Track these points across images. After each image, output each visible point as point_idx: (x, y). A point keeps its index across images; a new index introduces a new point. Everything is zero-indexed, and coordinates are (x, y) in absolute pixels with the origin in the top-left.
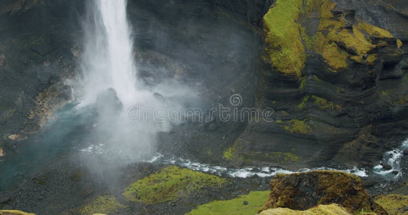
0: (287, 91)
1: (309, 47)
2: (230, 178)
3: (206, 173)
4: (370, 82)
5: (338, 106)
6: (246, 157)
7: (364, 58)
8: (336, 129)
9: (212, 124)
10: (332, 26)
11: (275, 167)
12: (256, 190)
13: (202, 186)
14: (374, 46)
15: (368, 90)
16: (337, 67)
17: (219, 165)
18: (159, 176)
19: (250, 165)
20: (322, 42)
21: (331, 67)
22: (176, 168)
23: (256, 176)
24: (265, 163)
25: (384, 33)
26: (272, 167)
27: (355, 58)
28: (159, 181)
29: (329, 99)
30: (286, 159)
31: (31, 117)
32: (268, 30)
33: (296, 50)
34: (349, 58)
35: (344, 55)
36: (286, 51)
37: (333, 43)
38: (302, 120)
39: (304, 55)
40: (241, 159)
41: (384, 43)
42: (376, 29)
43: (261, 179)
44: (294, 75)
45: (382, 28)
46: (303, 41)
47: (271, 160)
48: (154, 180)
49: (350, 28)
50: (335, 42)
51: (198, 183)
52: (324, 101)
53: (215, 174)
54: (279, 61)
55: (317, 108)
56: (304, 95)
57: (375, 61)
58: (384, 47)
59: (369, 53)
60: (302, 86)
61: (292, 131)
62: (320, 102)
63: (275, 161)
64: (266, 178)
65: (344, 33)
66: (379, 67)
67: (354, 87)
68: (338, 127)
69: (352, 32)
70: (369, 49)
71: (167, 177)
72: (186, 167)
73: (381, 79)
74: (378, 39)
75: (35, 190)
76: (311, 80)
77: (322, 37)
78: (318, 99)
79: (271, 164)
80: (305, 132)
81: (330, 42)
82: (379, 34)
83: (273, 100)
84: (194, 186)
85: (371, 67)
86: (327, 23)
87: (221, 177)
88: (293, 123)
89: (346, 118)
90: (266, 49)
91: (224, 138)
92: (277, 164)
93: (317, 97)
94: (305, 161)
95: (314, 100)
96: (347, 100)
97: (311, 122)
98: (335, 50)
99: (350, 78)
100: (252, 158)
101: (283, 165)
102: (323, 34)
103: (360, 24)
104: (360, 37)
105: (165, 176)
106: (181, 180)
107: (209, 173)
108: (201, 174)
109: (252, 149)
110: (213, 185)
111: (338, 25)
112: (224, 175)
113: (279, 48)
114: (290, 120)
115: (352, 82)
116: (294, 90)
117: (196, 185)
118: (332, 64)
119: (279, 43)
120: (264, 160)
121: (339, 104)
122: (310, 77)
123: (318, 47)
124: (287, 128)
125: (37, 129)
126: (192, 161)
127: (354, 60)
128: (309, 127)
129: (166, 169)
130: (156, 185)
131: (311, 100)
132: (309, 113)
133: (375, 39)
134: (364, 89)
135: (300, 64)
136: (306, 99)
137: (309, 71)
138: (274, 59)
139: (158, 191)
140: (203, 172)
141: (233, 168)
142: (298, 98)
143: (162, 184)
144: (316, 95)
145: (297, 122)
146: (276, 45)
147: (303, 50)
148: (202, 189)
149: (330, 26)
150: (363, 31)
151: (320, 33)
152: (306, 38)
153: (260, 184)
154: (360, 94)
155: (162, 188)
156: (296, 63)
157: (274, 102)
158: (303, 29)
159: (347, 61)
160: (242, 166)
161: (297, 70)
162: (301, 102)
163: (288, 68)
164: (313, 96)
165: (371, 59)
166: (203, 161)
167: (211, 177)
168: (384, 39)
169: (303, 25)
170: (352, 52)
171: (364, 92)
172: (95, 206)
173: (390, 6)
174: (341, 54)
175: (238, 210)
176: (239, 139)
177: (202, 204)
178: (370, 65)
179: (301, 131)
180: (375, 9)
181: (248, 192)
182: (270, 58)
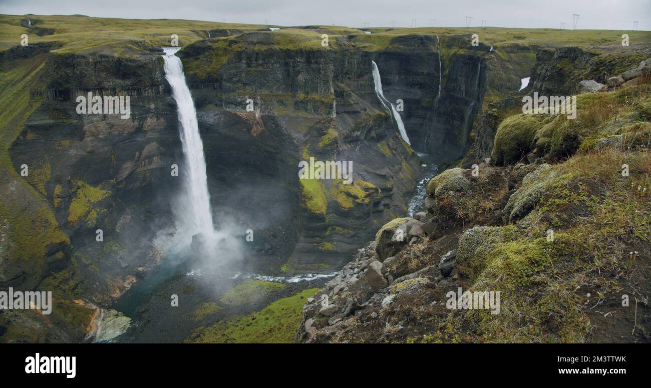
0: (319, 224)
1: (328, 196)
2: (288, 283)
3: (272, 282)
4: (368, 214)
5: (350, 231)
6: (297, 269)
7: (363, 200)
8: (350, 245)
9: (270, 251)
10: (341, 183)
11: (316, 273)
12: (306, 289)
13: (271, 290)
14: (368, 193)
15: (366, 220)
16: (347, 207)
17: (279, 276)
18: (241, 286)
19: (299, 274)
20: (336, 193)
21: (344, 208)
22: (252, 281)
23: (304, 280)
24: (309, 271)
25: (371, 185)
26: (314, 274)
27: (358, 201)
28: (242, 290)
29: (344, 227)
30: (321, 267)
31: (151, 255)
32: (303, 187)
33: (321, 199)
34: (354, 201)
35: (351, 199)
36: (315, 200)
37: (343, 193)
38: (329, 242)
39: (326, 201)
40: (293, 271)
41: (371, 191)
42: (366, 183)
43: (308, 282)
44: (322, 214)
45: (368, 182)
46: (325, 193)
47: (312, 270)
48: (239, 290)
50: (344, 192)
51: (268, 288)
52: (341, 229)
53: (277, 282)
54: (312, 206)
55: (337, 234)
56: (329, 226)
57: (369, 202)
58: (373, 193)
59: (365, 197)
60: (327, 221)
61: (323, 249)
62: (339, 230)
63: (314, 270)
64: (311, 281)
66: (372, 205)
67: (359, 218)
68: (351, 244)
70: (365, 195)
71: (247, 287)
72: (258, 279)
73: (372, 213)
74: (368, 189)
75: (161, 302)
76: (332, 216)
77: (335, 189)
78: (338, 228)
79: (313, 272)
80: (332, 249)
81: (341, 192)
82: (368, 186)
83: (310, 231)
84: (266, 291)
85: (367, 205)
86: (338, 181)
87: (282, 283)
88: (323, 244)
89: (355, 238)
90: (303, 199)
91: (279, 258)
92: (316, 272)
93: (337, 227)
94: (334, 268)
95: (335, 229)
96: (355, 227)
97: (335, 243)
98: (344, 197)
99: (357, 214)
100: (300, 269)
101: (320, 271)
102: (336, 188)
104: (358, 188)
105: (245, 286)
106: (257, 287)
107: (273, 281)
108: (269, 283)
109: (299, 263)
110: (278, 289)
112: (284, 282)
113: (311, 198)
114: (322, 242)
115: (357, 215)
116: (323, 224)
117: (267, 290)
118: (344, 206)
119: (311, 195)
120: (307, 270)
121: (351, 230)
122: (331, 215)
123: (334, 196)
124: (320, 248)
125: (156, 263)
126: (262, 275)
127: (357, 202)
128: (334, 246)
129: (246, 282)
130: (241, 293)
131: (333, 229)
132: (333, 237)
133: (366, 189)
134: (364, 220)
135: (325, 207)
136: (330, 229)
137: (330, 211)
138: (309, 205)
139: (243, 296)
140: (270, 281)
141: (289, 277)
142: (325, 228)
143: (245, 291)
144: (335, 226)
145: (326, 243)
146: (309, 196)
147: (325, 198)
148: (271, 292)
150: (359, 185)
151: (334, 188)
152: (326, 191)
153: (308, 285)
154: (362, 222)
155: (245, 294)
156: (322, 207)
157: (311, 232)
158: (324, 185)
159: (353, 203)
160: (294, 275)
161: (324, 210)
162: (327, 231)
163: (318, 210)
164: (334, 227)
165: (367, 201)
166: (269, 274)
167: (276, 284)
168: (372, 188)
170: (355, 197)
171: (364, 221)
172: (203, 310)
173: (369, 169)
174: (349, 199)
175: (298, 302)
176: (291, 258)
177: (273, 302)
178: (367, 204)
179: (330, 249)
180: (362, 171)
181: (301, 291)
182: (306, 204)
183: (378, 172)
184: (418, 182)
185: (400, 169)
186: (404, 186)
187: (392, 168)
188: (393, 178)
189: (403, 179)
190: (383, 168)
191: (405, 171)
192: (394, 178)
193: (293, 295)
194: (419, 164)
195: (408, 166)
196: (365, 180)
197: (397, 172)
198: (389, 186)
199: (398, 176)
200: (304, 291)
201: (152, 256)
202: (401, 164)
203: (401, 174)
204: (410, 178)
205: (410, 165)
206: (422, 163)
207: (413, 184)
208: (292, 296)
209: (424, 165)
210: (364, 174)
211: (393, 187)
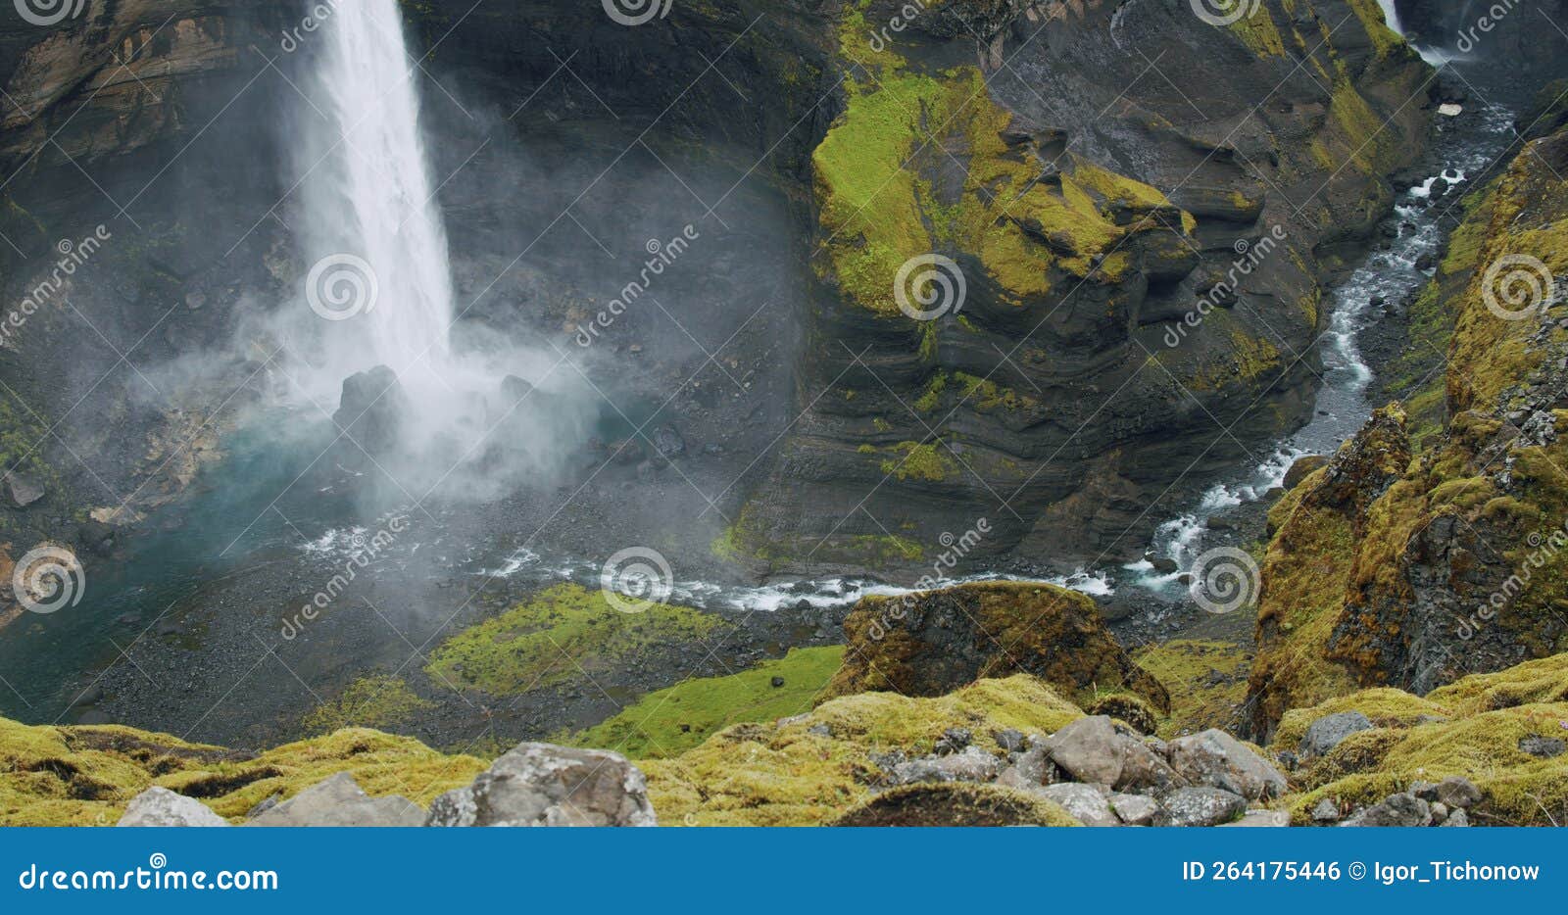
0: (887, 360)
1: (942, 235)
2: (735, 615)
4: (1113, 331)
5: (1028, 402)
6: (776, 552)
7: (1095, 263)
8: (1024, 464)
10: (1005, 177)
11: (858, 578)
12: (806, 643)
13: (650, 639)
14: (1122, 230)
15: (1107, 354)
16: (1022, 289)
17: (699, 579)
18: (529, 613)
19: (787, 574)
20: (979, 222)
21: (1007, 292)
22: (576, 590)
24: (830, 567)
25: (1147, 195)
26: (850, 578)
27: (1070, 264)
28: (528, 629)
29: (1002, 380)
30: (887, 553)
31: (154, 455)
32: (827, 189)
33: (908, 244)
34: (1053, 264)
35: (1041, 256)
36: (878, 250)
37: (1010, 225)
38: (929, 442)
40: (761, 558)
41: (1145, 221)
42: (1125, 183)
43: (818, 612)
44: (900, 318)
45: (1139, 180)
46: (926, 220)
47: (842, 559)
48: (515, 626)
49: (1053, 182)
50: (1016, 221)
51: (639, 630)
52: (988, 387)
53: (687, 603)
54: (860, 277)
55: (969, 408)
56: (934, 370)
57: (1125, 273)
58: (1147, 232)
59: (1107, 249)
60: (926, 346)
61: (901, 474)
62: (979, 390)
63: (857, 561)
64: (833, 609)
65: (1039, 196)
66: (1138, 288)
67: (1072, 344)
68: (1026, 459)
69: (1060, 192)
70: (1106, 240)
71: (552, 616)
73: (1142, 323)
74: (1131, 211)
75: (173, 664)
76: (952, 328)
77: (979, 207)
78: (975, 384)
79: (847, 569)
80: (939, 476)
81: (1002, 221)
82: (1133, 197)
83: (847, 389)
84: (629, 639)
85: (1114, 288)
86: (992, 169)
87: (704, 612)
88: (904, 452)
89: (1050, 432)
90: (824, 244)
91: (710, 499)
92: (861, 570)
93: (968, 376)
95: (961, 385)
96: (1053, 381)
97: (956, 448)
98: (1014, 242)
99: (1056, 318)
100: (792, 554)
101: (882, 572)
102: (981, 196)
103: (1079, 170)
104: (1083, 205)
105: (545, 613)
106: (592, 623)
109: (790, 528)
110: (684, 633)
111: (1021, 173)
112: (713, 605)
113: (859, 241)
114: (895, 442)
115: (1064, 331)
116: (906, 358)
117: (635, 636)
118: (1006, 282)
119: (860, 227)
120: (824, 560)
121: (1031, 394)
122: (948, 321)
123: (966, 234)
124: (888, 467)
125: (172, 492)
127: (1068, 270)
128: (948, 461)
129: (548, 593)
130: (520, 642)
131: (953, 386)
132: (948, 422)
133: (1123, 212)
134: (1097, 351)
136: (938, 382)
138: (845, 271)
139: (526, 657)
141: (742, 584)
142: (916, 381)
143: (537, 636)
144: (966, 371)
145: (915, 448)
146: (850, 232)
147: (928, 244)
148: (653, 646)
149: (999, 176)
150: (1089, 189)
151: (973, 197)
152: (934, 211)
153: (817, 626)
154: (1087, 365)
155: (537, 648)
157: (850, 393)
158: (925, 185)
159: (1047, 273)
160: (764, 578)
162: (925, 392)
163: (885, 296)
164: (959, 375)
165: (1113, 266)
167: (676, 611)
168: (1146, 210)
169: (925, 174)
170: (1061, 248)
171: (1098, 359)
172: (345, 708)
173: (1158, 121)
174: (1031, 252)
175: (757, 702)
176: (755, 502)
177: (652, 690)
178: (1111, 284)
179: (928, 475)
180: (1119, 128)
181: (782, 653)
182: (835, 268)
183: (1203, 136)
184: (1402, 188)
185: (1319, 124)
186: (1329, 206)
187: (1275, 116)
188: (1274, 164)
189: (1325, 172)
190: (1233, 114)
191: (1342, 132)
192: (1282, 166)
193: (743, 668)
194: (1425, 99)
195: (1362, 105)
196: (1127, 170)
197: (1302, 139)
198: (1241, 202)
199: (1302, 158)
200: (794, 653)
201: (158, 462)
202: (1327, 102)
203: (1317, 148)
204: (1364, 166)
205: (1378, 108)
206: (1439, 93)
207: (1374, 197)
208: (737, 670)
209: (1450, 110)
210: (1128, 138)
211: (1262, 206)
